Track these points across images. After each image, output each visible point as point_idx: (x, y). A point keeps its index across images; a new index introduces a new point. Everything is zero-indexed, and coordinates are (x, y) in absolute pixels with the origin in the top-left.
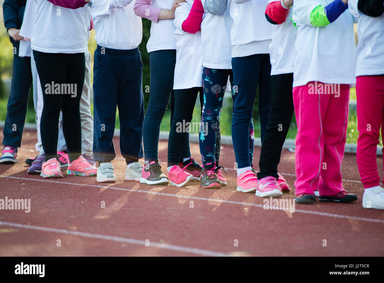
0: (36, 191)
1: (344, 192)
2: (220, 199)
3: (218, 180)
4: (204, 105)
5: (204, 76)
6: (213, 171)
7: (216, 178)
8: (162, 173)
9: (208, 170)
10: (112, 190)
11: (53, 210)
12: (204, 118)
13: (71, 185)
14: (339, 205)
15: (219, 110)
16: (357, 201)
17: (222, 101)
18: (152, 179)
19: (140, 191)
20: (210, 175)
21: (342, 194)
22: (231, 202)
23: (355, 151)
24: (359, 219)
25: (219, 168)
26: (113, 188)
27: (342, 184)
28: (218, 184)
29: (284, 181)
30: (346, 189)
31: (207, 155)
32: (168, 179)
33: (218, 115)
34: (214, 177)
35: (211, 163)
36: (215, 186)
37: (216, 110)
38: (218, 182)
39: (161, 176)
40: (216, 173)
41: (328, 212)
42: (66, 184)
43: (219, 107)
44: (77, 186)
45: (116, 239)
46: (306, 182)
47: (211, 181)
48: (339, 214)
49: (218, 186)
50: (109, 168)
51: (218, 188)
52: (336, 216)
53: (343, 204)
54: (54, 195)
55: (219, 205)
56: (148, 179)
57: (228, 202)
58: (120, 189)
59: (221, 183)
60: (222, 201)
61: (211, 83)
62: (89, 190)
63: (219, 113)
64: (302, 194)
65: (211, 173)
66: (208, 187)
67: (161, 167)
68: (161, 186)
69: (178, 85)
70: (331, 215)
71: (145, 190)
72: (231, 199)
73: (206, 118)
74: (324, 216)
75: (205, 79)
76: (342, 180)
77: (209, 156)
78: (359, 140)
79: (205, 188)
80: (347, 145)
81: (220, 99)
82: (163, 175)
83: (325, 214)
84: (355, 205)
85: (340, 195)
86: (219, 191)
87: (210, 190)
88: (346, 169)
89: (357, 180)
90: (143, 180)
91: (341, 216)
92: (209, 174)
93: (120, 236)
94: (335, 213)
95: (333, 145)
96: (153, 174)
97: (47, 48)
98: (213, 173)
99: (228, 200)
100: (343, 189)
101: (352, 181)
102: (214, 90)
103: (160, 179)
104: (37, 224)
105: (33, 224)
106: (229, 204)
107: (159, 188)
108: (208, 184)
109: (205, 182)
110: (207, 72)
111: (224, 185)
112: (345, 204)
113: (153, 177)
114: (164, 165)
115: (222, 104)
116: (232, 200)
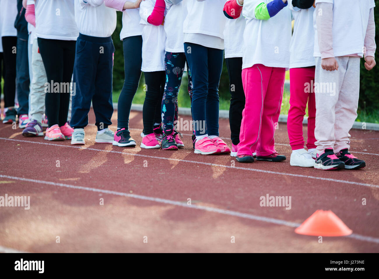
0: (29, 151)
1: (276, 153)
2: (177, 158)
3: (176, 143)
4: (166, 84)
5: (166, 60)
6: (172, 136)
7: (174, 142)
8: (130, 137)
9: (168, 136)
10: (90, 150)
11: (43, 166)
12: (166, 94)
13: (57, 146)
14: (272, 163)
15: (179, 87)
16: (286, 160)
17: (181, 80)
18: (123, 142)
19: (113, 152)
20: (169, 140)
21: (274, 155)
22: (186, 161)
23: (286, 121)
24: (287, 174)
25: (177, 134)
26: (91, 149)
27: (274, 147)
28: (176, 147)
29: (226, 145)
30: (277, 151)
31: (167, 124)
32: (135, 142)
33: (177, 91)
34: (172, 141)
35: (170, 130)
36: (174, 148)
37: (176, 87)
38: (176, 145)
39: (130, 140)
40: (174, 137)
41: (263, 169)
42: (53, 145)
43: (179, 85)
44: (61, 147)
45: (94, 190)
46: (246, 146)
47: (170, 144)
48: (272, 171)
49: (176, 148)
50: (80, 133)
51: (176, 149)
52: (269, 172)
53: (275, 163)
54: (43, 154)
55: (176, 163)
56: (119, 142)
57: (184, 161)
58: (96, 150)
59: (178, 146)
60: (179, 160)
61: (173, 66)
62: (71, 150)
63: (179, 90)
64: (243, 155)
65: (170, 138)
66: (168, 148)
67: (130, 133)
68: (129, 148)
69: (146, 68)
70: (265, 171)
71: (117, 151)
72: (186, 158)
73: (168, 94)
74: (260, 172)
75: (167, 63)
76: (275, 144)
77: (169, 124)
78: (290, 111)
79: (165, 150)
80: (281, 116)
81: (180, 79)
82: (131, 139)
83: (260, 171)
84: (284, 164)
85: (273, 156)
86: (176, 152)
87: (169, 151)
88: (277, 135)
89: (286, 143)
90: (115, 143)
91: (273, 172)
92: (169, 138)
93: (97, 187)
94: (268, 170)
95: (270, 116)
96: (123, 138)
97: (47, 35)
98: (171, 138)
99: (184, 159)
100: (275, 151)
101: (282, 144)
102: (175, 71)
103: (129, 142)
104: (30, 177)
105: (26, 177)
106: (185, 162)
107: (128, 149)
108: (167, 146)
109: (165, 144)
110: (169, 56)
111: (180, 148)
112: (277, 163)
113: (123, 140)
114: (131, 131)
115: (181, 82)
116: (186, 160)
